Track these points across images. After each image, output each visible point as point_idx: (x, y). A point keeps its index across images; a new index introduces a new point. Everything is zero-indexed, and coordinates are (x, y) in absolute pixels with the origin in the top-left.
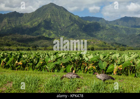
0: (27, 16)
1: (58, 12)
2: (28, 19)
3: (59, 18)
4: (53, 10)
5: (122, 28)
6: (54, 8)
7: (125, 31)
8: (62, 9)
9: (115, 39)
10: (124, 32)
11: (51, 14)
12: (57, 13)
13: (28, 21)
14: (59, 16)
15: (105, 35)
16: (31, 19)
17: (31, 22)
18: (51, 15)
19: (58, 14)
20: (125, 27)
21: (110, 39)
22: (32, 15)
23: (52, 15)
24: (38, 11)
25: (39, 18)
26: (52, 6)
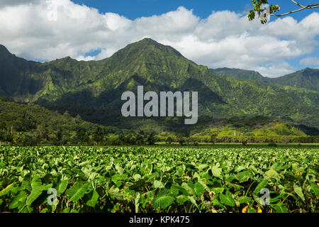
0: (94, 67)
1: (163, 57)
2: (96, 74)
3: (165, 71)
4: (151, 54)
5: (303, 94)
6: (153, 49)
7: (309, 100)
8: (170, 51)
9: (292, 117)
10: (309, 103)
11: (148, 62)
12: (161, 61)
13: (97, 79)
14: (165, 67)
15: (269, 108)
16: (103, 74)
17: (104, 81)
18: (146, 64)
19: (163, 62)
20: (309, 91)
21: (279, 117)
22: (106, 65)
23: (150, 64)
24: (119, 55)
25: (120, 71)
26: (149, 44)
